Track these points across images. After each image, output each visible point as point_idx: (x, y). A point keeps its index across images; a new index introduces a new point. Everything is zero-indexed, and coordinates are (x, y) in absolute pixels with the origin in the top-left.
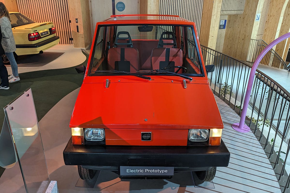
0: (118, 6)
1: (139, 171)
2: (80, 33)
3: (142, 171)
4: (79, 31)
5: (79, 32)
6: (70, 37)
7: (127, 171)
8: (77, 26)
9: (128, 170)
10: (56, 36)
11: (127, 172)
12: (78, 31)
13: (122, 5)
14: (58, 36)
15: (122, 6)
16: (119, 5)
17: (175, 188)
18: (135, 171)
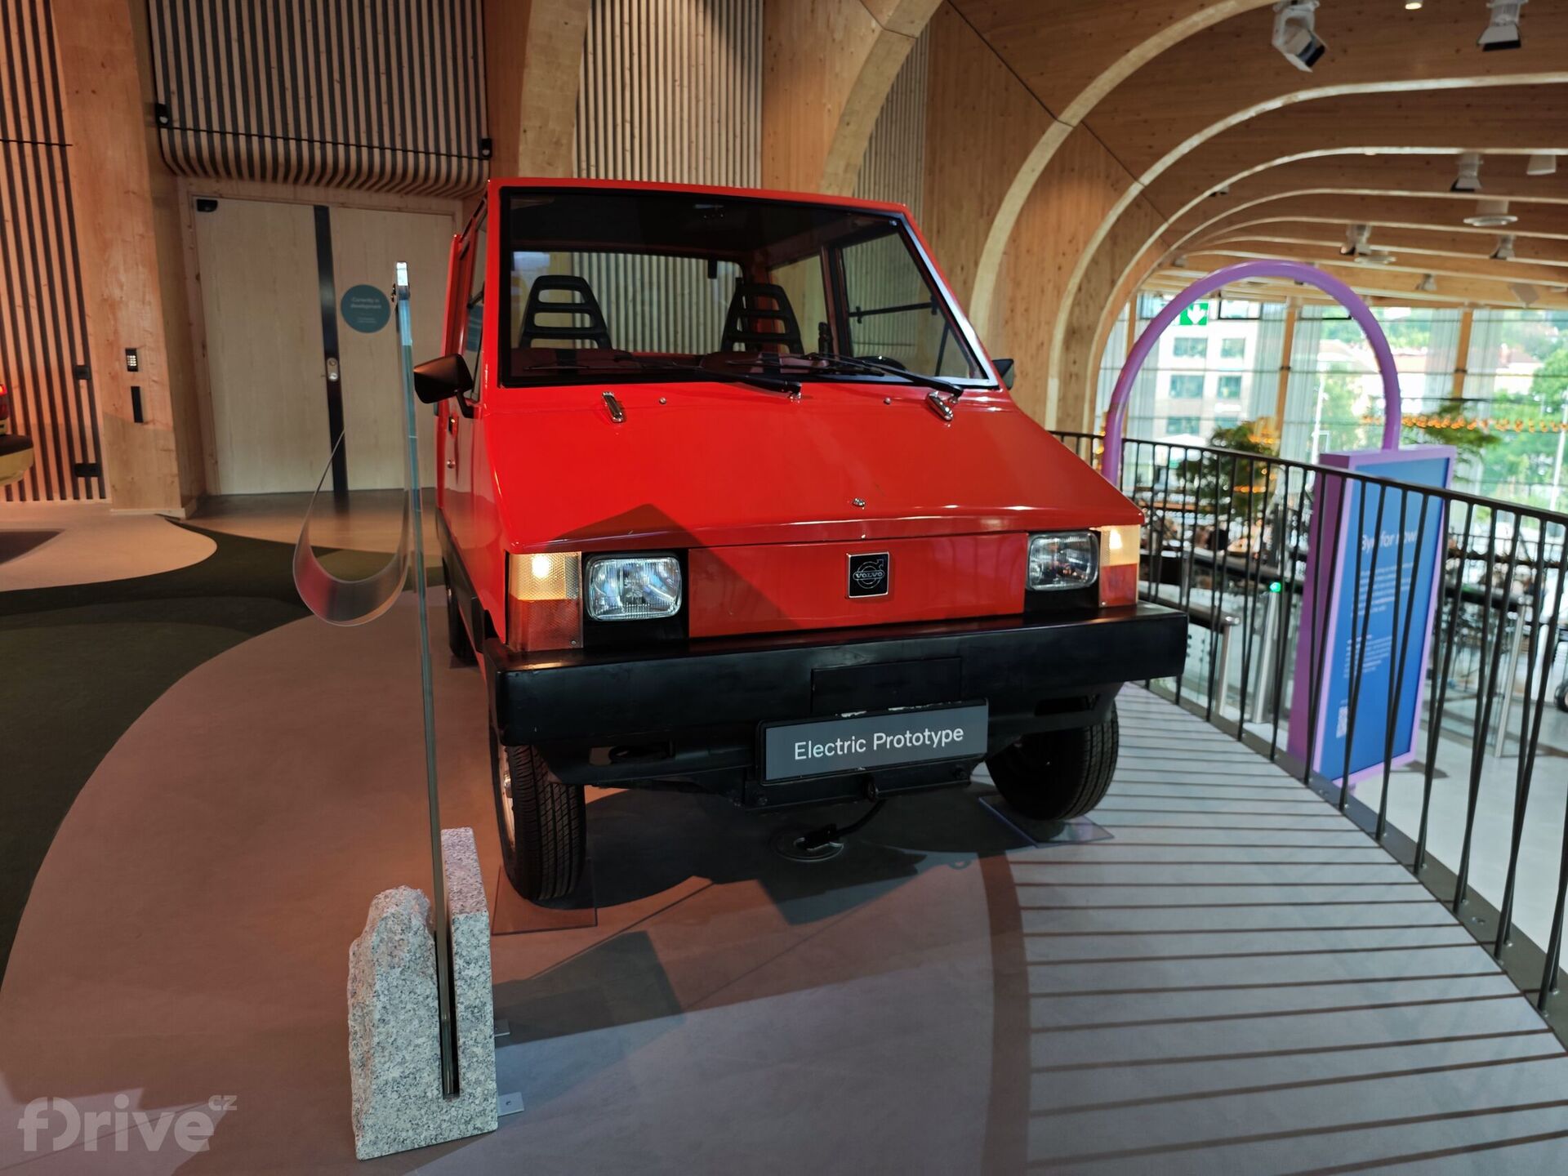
0: (353, 306)
1: (850, 747)
2: (150, 427)
3: (861, 746)
4: (148, 413)
5: (147, 423)
6: (79, 460)
7: (797, 751)
8: (136, 391)
9: (800, 747)
10: (9, 432)
11: (797, 758)
12: (138, 417)
13: (375, 304)
14: (21, 432)
15: (375, 307)
16: (358, 300)
17: (964, 867)
18: (830, 750)
